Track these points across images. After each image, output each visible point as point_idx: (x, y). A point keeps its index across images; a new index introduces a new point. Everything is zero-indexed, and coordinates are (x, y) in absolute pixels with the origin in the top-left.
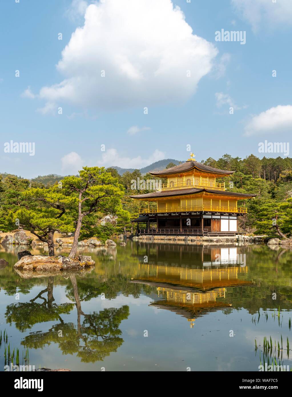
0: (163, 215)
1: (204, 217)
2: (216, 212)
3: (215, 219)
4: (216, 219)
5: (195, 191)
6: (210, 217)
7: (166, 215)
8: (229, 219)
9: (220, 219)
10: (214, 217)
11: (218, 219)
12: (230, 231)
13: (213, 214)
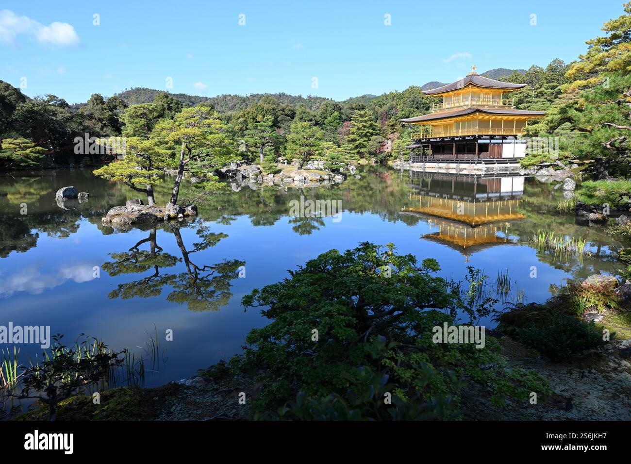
0: (436, 140)
1: (480, 141)
2: (495, 136)
3: (494, 144)
4: (497, 143)
5: (469, 111)
6: (488, 141)
7: (438, 140)
8: (514, 143)
9: (502, 143)
10: (493, 141)
11: (498, 143)
12: (515, 157)
13: (492, 137)
